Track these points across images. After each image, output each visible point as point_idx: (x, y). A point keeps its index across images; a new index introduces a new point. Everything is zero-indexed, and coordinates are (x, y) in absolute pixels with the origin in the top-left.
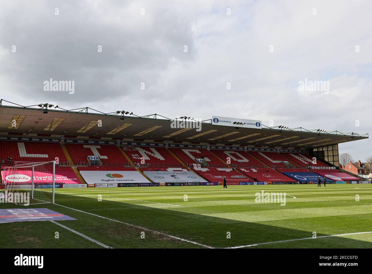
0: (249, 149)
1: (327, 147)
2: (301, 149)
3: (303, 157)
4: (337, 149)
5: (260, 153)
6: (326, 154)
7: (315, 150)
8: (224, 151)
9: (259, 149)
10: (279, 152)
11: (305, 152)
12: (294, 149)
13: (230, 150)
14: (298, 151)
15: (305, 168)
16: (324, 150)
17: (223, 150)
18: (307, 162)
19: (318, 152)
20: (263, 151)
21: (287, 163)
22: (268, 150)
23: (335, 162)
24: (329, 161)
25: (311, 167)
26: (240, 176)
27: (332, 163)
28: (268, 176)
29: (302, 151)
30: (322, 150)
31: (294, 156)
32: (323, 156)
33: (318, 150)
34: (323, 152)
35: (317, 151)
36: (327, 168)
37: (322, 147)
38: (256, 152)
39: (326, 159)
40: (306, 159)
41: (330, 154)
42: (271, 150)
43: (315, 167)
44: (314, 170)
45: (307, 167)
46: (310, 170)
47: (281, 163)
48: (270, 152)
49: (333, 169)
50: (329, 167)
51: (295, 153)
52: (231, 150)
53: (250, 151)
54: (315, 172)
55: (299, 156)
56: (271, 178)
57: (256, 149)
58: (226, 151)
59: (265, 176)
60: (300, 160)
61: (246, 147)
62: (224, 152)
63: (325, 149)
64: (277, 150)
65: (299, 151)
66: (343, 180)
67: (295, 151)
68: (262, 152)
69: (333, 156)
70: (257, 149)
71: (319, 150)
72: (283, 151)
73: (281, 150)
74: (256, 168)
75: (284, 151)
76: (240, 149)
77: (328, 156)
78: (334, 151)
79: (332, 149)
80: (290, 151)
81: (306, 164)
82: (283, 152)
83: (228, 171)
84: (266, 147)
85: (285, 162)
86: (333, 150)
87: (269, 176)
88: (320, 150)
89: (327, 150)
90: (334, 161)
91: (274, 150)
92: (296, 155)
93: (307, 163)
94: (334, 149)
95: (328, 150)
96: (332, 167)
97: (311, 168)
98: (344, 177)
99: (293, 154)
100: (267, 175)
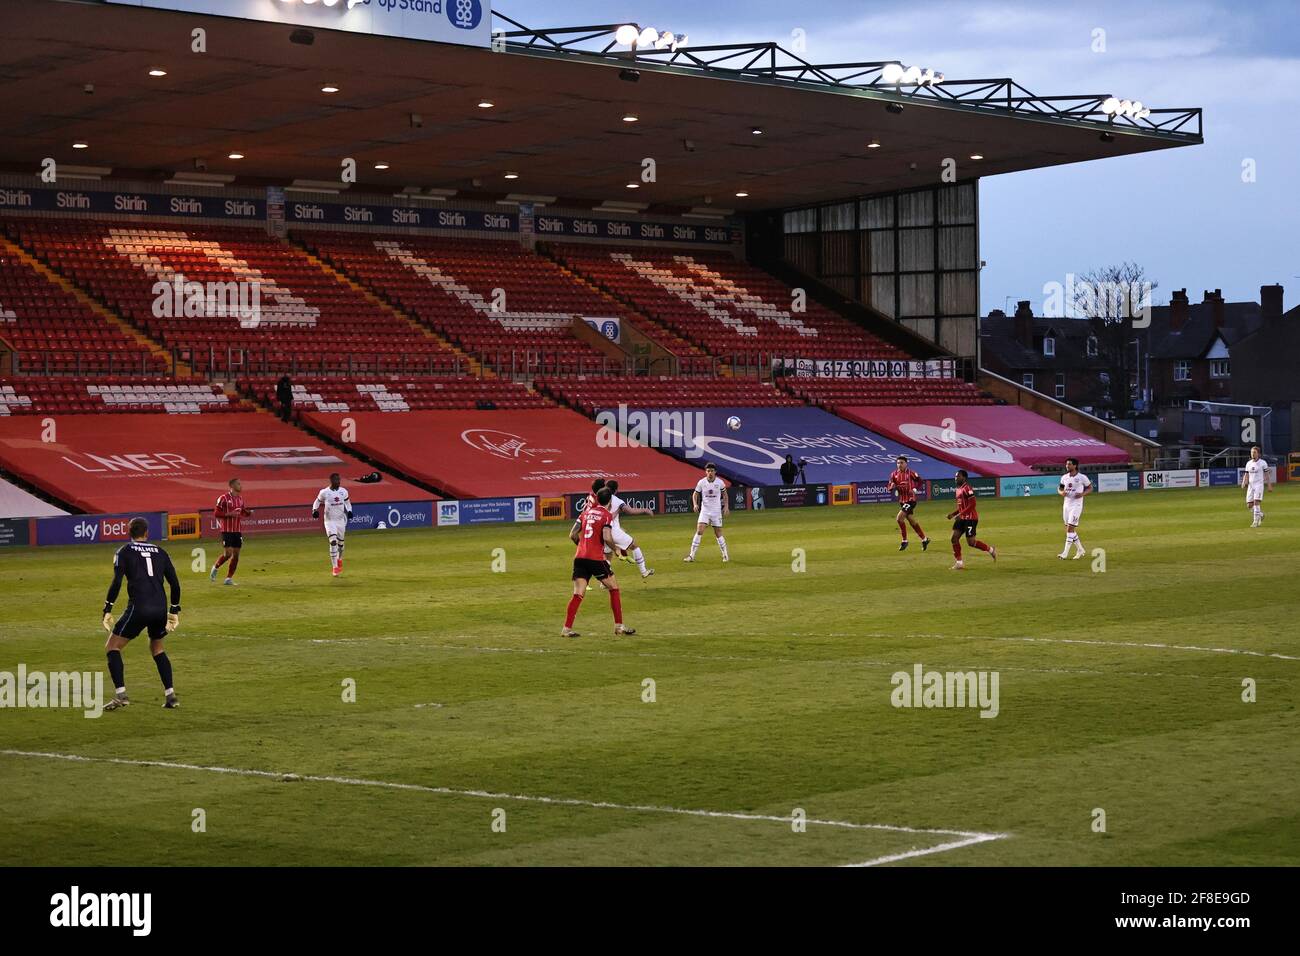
0: (303, 212)
1: (891, 200)
2: (697, 215)
3: (710, 283)
4: (965, 219)
5: (394, 252)
6: (880, 258)
7: (796, 224)
8: (104, 230)
9: (382, 216)
10: (533, 237)
11: (721, 236)
12: (645, 218)
13: (150, 219)
14: (669, 235)
15: (752, 373)
16: (871, 225)
17: (96, 224)
18: (749, 318)
19: (815, 238)
20: (413, 231)
21: (610, 334)
22: (446, 219)
23: (946, 324)
24: (906, 308)
25: (788, 363)
26: (292, 454)
27: (925, 329)
28: (503, 449)
29: (700, 231)
30: (848, 225)
31: (645, 269)
32: (860, 275)
33: (819, 222)
34: (858, 239)
35: (810, 228)
36: (897, 366)
37: (856, 201)
38: (361, 236)
39: (881, 300)
40: (738, 300)
41: (916, 255)
42: (475, 221)
43: (821, 364)
44: (817, 385)
45: (766, 363)
46: (791, 393)
47: (567, 334)
48: (464, 234)
49: (936, 375)
50: (913, 365)
51: (645, 243)
52: (157, 219)
53: (313, 227)
54: (822, 407)
55: (680, 272)
56: (536, 463)
57: (353, 215)
58: (118, 226)
59: (480, 442)
60: (697, 304)
61: (274, 197)
62: (106, 241)
63: (874, 219)
64: (514, 219)
65: (680, 233)
66: (1025, 461)
67: (647, 231)
68: (406, 242)
69: (938, 273)
70: (366, 215)
71: (828, 227)
72: (557, 226)
73: (546, 225)
74: (395, 378)
75: (568, 228)
76: (233, 208)
77: (897, 274)
78: (945, 237)
79: (930, 221)
80: (614, 229)
81: (743, 339)
82: (565, 239)
83: (182, 408)
84: (437, 197)
85: (599, 322)
86: (936, 227)
87: (516, 446)
88: (840, 227)
89: (890, 222)
90: (938, 317)
91: (492, 221)
92: (661, 259)
93: (754, 329)
94: (944, 219)
95: (896, 228)
96: (933, 364)
97: (793, 370)
98: (1023, 443)
99: (640, 255)
100: (498, 440)
